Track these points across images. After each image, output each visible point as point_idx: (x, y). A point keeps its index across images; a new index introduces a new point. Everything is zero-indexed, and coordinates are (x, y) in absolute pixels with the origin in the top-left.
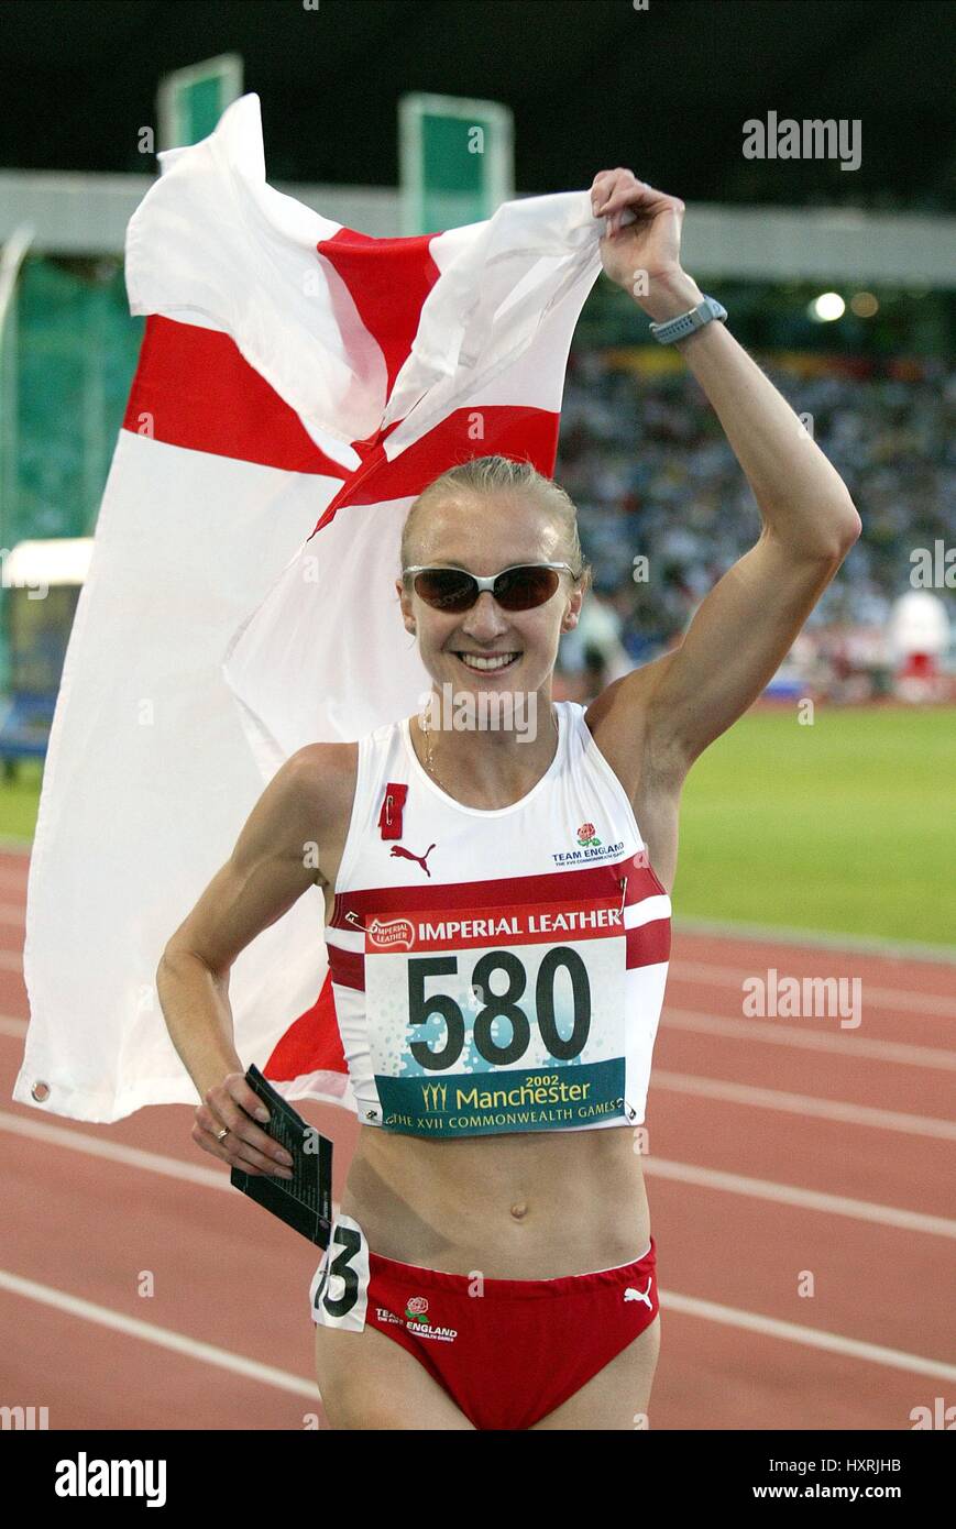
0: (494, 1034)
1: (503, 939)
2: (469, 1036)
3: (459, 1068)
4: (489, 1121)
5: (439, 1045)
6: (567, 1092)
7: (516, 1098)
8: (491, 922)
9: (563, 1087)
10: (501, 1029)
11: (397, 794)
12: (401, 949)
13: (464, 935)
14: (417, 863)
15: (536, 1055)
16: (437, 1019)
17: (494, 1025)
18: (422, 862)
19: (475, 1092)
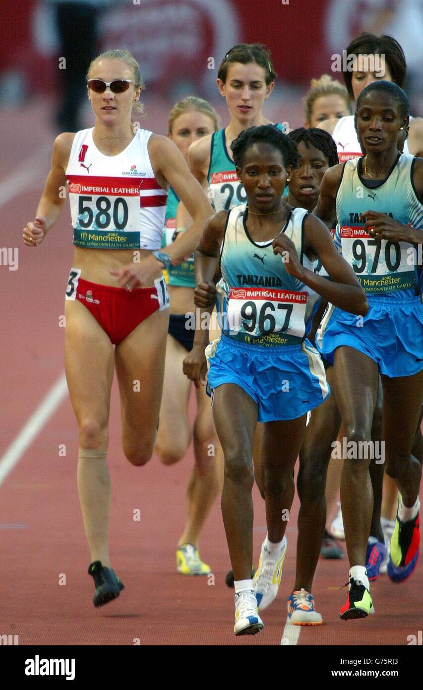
0: (101, 220)
1: (104, 193)
2: (94, 219)
3: (90, 228)
4: (97, 244)
5: (86, 221)
6: (120, 239)
7: (105, 239)
8: (101, 188)
9: (119, 238)
10: (103, 218)
11: (85, 148)
12: (77, 192)
13: (94, 191)
14: (86, 169)
15: (112, 227)
16: (86, 213)
17: (101, 217)
18: (88, 169)
19: (94, 235)
